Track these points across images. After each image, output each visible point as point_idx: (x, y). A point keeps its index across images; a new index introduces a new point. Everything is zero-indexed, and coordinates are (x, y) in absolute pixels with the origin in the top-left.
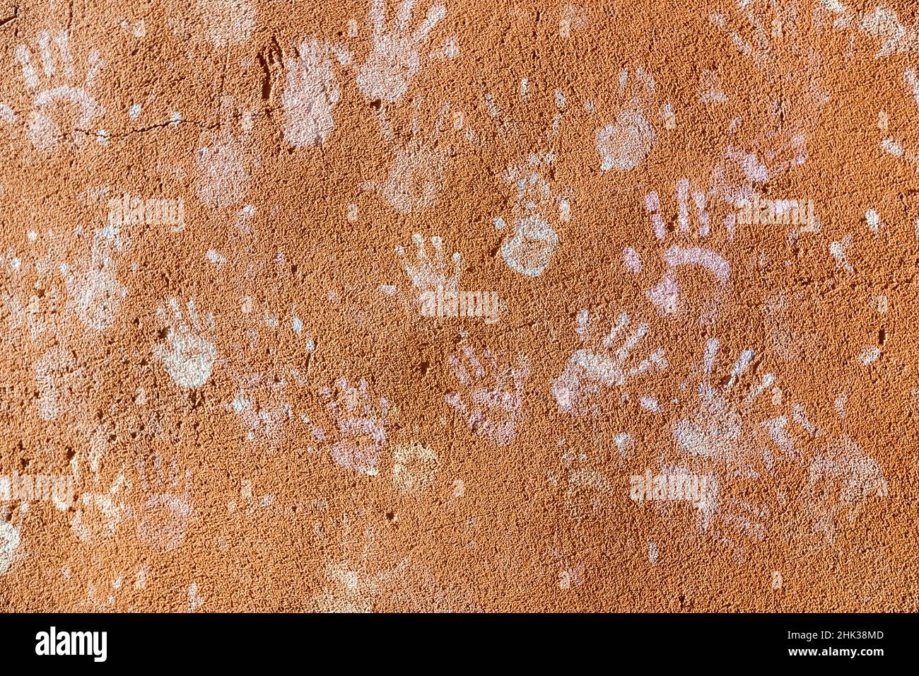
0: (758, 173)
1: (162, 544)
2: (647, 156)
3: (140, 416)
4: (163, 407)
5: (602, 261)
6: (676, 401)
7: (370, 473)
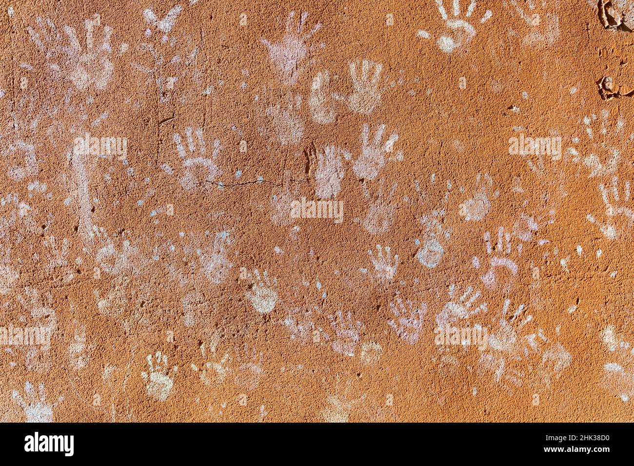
0: (534, 226)
1: (247, 386)
2: (486, 215)
3: (237, 326)
4: (249, 322)
5: (463, 262)
6: (490, 326)
7: (350, 355)
